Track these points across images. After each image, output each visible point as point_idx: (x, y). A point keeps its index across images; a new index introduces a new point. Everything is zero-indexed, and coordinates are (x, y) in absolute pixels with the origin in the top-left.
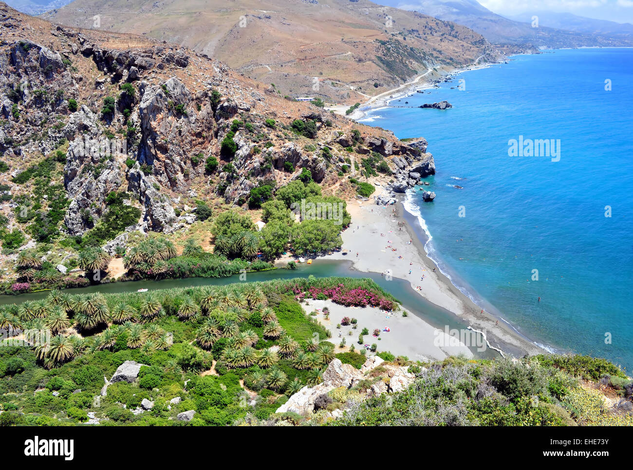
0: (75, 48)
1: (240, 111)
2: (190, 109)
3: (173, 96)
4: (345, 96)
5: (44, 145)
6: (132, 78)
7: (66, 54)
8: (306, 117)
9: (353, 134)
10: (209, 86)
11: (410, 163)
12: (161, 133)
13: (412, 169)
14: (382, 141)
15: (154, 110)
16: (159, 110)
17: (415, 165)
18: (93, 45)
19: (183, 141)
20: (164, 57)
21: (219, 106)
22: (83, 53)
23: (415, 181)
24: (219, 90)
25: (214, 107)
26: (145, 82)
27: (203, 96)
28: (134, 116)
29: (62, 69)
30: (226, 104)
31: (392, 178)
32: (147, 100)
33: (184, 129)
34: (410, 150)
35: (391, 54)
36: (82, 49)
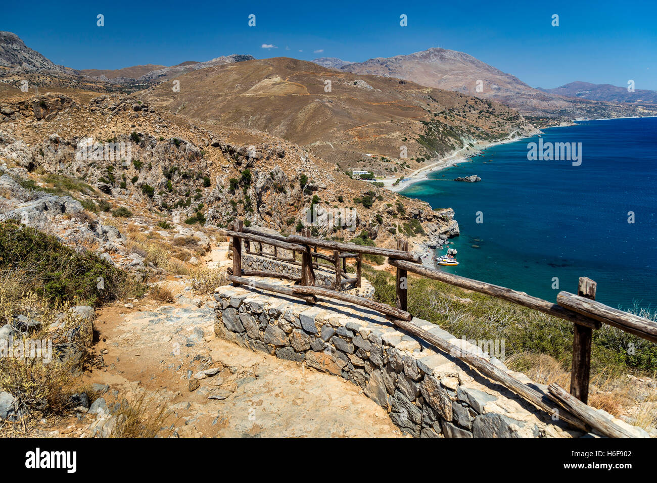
0: (207, 143)
1: (319, 189)
2: (288, 189)
3: (277, 179)
4: (393, 170)
5: (188, 209)
6: (249, 166)
7: (201, 147)
8: (365, 194)
9: (398, 206)
10: (299, 172)
11: (440, 227)
12: (269, 204)
13: (441, 232)
14: (419, 211)
15: (265, 189)
16: (268, 188)
17: (444, 229)
18: (220, 140)
19: (282, 209)
20: (269, 151)
21: (306, 186)
22: (212, 145)
23: (443, 241)
24: (305, 173)
25: (302, 187)
26: (258, 169)
27: (295, 178)
28: (250, 192)
29: (201, 158)
30: (311, 184)
31: (425, 238)
32: (260, 182)
33: (283, 201)
34: (440, 218)
35: (433, 133)
36: (213, 143)
